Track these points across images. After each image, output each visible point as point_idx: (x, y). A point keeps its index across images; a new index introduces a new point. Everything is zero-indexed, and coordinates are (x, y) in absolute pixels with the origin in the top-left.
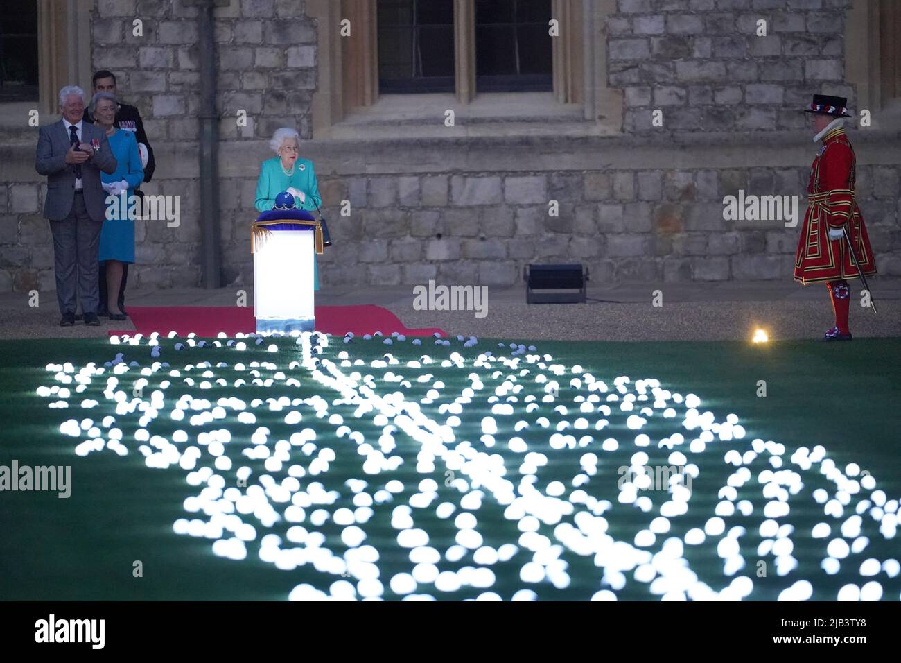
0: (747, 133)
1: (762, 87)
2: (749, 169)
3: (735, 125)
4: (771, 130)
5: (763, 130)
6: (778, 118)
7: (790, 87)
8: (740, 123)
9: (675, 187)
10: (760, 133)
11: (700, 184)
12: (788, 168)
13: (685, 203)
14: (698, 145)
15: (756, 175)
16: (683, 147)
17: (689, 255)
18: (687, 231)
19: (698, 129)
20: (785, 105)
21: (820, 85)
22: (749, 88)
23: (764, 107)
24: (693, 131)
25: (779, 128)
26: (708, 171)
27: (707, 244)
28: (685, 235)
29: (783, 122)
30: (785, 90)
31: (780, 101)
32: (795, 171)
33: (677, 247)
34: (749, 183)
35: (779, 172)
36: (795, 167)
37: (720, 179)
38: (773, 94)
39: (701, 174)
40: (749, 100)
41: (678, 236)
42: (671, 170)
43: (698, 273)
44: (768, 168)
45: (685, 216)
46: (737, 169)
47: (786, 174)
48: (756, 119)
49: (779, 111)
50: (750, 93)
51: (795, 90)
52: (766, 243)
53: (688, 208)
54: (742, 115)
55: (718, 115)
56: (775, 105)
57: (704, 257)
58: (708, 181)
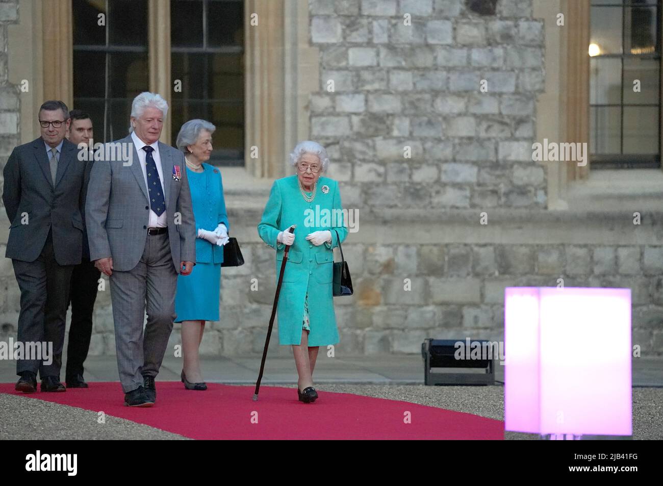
0: (443, 210)
1: (457, 167)
2: (447, 245)
3: (431, 203)
4: (465, 208)
5: (457, 208)
6: (472, 197)
7: (484, 167)
8: (435, 200)
9: (377, 261)
10: (456, 211)
11: (400, 259)
12: (485, 245)
13: (386, 276)
14: (398, 221)
15: (454, 251)
16: (385, 222)
17: (388, 328)
18: (386, 304)
19: (396, 206)
20: (479, 185)
21: (512, 166)
22: (445, 167)
23: (459, 186)
24: (391, 207)
25: (473, 206)
26: (407, 246)
27: (406, 317)
28: (385, 308)
29: (477, 200)
30: (479, 171)
31: (474, 179)
32: (491, 249)
33: (378, 320)
34: (446, 258)
35: (476, 249)
36: (491, 245)
37: (419, 254)
38: (468, 174)
39: (401, 248)
40: (444, 178)
41: (378, 309)
42: (373, 245)
43: (396, 346)
44: (466, 245)
45: (386, 288)
46: (435, 245)
47: (482, 251)
48: (451, 197)
49: (473, 191)
50: (445, 172)
51: (488, 169)
52: (462, 317)
53: (388, 283)
54: (438, 192)
55: (416, 192)
56: (470, 185)
57: (403, 330)
58: (408, 256)
